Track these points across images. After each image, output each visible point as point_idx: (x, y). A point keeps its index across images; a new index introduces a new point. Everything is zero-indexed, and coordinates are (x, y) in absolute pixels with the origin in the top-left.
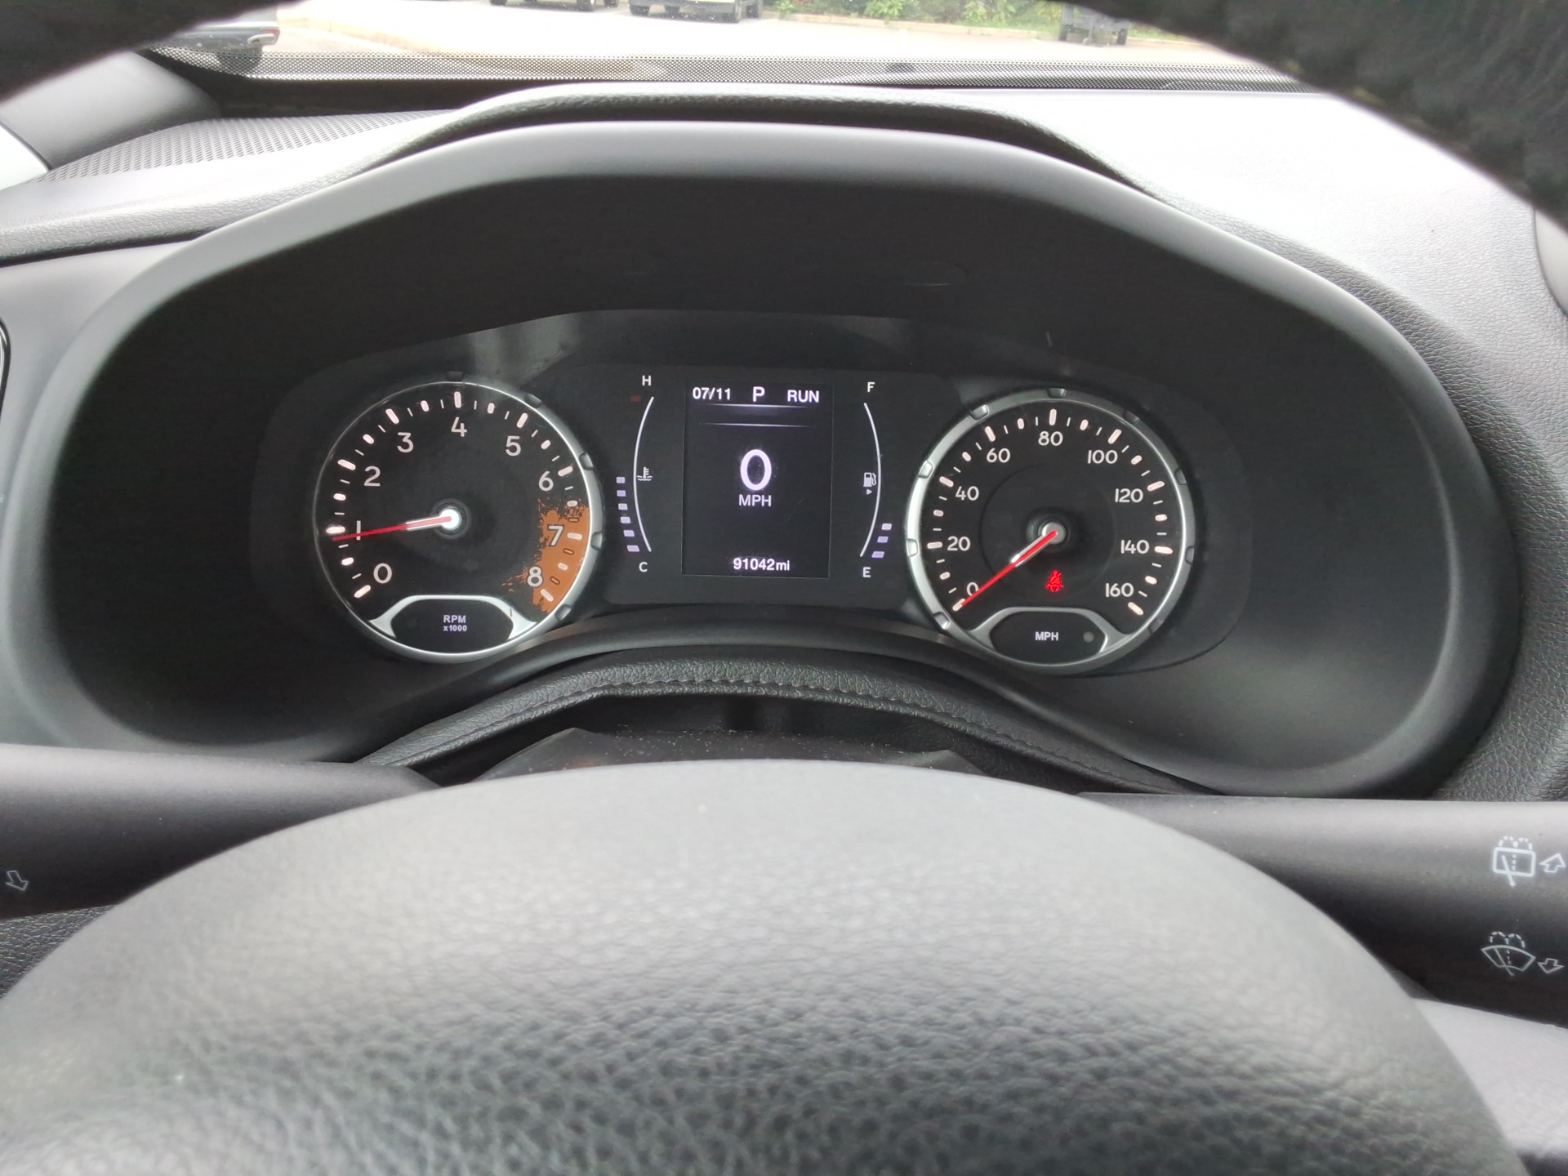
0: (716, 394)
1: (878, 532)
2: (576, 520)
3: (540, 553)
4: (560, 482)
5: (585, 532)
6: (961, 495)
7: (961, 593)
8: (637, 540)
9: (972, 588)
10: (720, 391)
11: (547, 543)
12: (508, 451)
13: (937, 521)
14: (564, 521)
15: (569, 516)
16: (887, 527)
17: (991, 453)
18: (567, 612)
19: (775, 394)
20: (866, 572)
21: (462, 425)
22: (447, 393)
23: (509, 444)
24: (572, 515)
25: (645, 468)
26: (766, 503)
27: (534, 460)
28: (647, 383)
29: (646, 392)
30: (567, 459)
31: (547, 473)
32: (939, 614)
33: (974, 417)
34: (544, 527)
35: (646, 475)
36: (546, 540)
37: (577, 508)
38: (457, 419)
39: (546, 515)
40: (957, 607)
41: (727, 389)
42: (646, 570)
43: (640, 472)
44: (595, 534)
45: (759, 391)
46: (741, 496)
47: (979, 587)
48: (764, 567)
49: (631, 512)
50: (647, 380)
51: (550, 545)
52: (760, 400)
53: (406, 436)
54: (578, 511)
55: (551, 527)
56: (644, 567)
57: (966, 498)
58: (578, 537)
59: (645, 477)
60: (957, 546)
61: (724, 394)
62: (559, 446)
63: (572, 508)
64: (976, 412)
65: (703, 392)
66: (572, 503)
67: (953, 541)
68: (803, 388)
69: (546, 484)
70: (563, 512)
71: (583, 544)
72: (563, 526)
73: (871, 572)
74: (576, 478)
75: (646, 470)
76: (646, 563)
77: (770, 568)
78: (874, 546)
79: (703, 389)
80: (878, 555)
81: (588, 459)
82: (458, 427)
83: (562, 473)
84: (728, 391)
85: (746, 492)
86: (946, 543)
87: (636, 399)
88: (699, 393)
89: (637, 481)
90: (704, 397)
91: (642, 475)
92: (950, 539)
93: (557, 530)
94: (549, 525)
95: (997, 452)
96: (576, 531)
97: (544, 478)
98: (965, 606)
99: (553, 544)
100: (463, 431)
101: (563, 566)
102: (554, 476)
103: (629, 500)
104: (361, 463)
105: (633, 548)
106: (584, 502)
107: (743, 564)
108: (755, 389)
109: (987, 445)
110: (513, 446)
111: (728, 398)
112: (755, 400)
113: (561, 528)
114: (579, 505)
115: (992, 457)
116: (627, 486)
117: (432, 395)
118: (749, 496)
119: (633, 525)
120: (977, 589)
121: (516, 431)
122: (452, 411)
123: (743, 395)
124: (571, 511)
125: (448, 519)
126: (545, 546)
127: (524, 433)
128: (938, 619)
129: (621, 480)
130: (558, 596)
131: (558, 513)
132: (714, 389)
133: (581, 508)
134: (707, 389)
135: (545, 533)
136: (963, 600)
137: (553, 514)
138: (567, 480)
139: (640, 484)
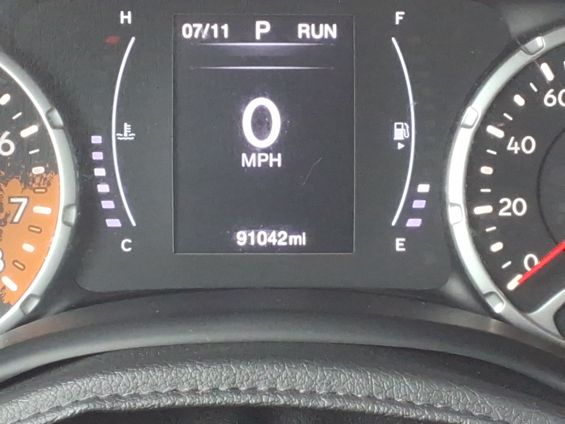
0: (211, 31)
1: (413, 195)
2: (44, 190)
3: (2, 232)
4: (23, 145)
5: (55, 206)
6: (513, 147)
7: (517, 268)
8: (119, 213)
9: (531, 261)
10: (215, 27)
11: (9, 220)
13: (486, 181)
14: (28, 191)
15: (34, 186)
16: (424, 188)
17: (549, 95)
18: (35, 303)
19: (283, 30)
20: (399, 244)
24: (39, 184)
25: (126, 125)
26: (275, 163)
28: (126, 20)
29: (126, 32)
30: (31, 116)
31: (7, 133)
32: (491, 293)
33: (528, 52)
34: (5, 201)
36: (7, 215)
37: (45, 176)
39: (6, 185)
40: (512, 285)
41: (223, 24)
42: (129, 249)
43: (120, 129)
44: (67, 207)
45: (263, 27)
46: (244, 156)
47: (540, 259)
48: (274, 242)
49: (110, 179)
50: (126, 17)
51: (12, 222)
52: (265, 38)
54: (45, 179)
55: (12, 200)
56: (127, 245)
57: (520, 152)
58: (46, 211)
59: (126, 134)
60: (510, 210)
61: (221, 32)
62: (21, 100)
63: (38, 175)
64: (529, 45)
65: (194, 29)
66: (38, 170)
67: (505, 204)
68: (317, 21)
69: (6, 148)
70: (27, 181)
71: (51, 220)
72: (28, 198)
73: (406, 245)
74: (42, 139)
75: (127, 127)
76: (130, 241)
77: (281, 243)
78: (409, 212)
79: (195, 25)
80: (414, 223)
81: (57, 116)
83: (25, 133)
84: (225, 27)
85: (250, 150)
86: (497, 207)
87: (113, 40)
88: (190, 31)
89: (118, 142)
90: (196, 36)
91: (122, 132)
92: (502, 201)
93: (20, 204)
94: (10, 198)
95: (556, 94)
96: (43, 204)
97: (3, 140)
98: (522, 284)
99: (16, 220)
101: (28, 248)
102: (15, 137)
103: (107, 163)
105: (113, 223)
106: (53, 168)
107: (249, 239)
108: (258, 23)
109: (544, 86)
111: (226, 35)
112: (258, 37)
113: (24, 201)
114: (47, 172)
115: (550, 100)
116: (105, 148)
118: (253, 155)
119: (113, 195)
120: (536, 262)
123: (243, 31)
124: (37, 180)
126: (6, 223)
128: (490, 301)
129: (96, 140)
130: (23, 284)
131: (21, 182)
132: (208, 25)
133: (50, 175)
134: (199, 26)
135: (6, 207)
136: (519, 277)
137: (15, 184)
138: (32, 142)
139: (120, 144)
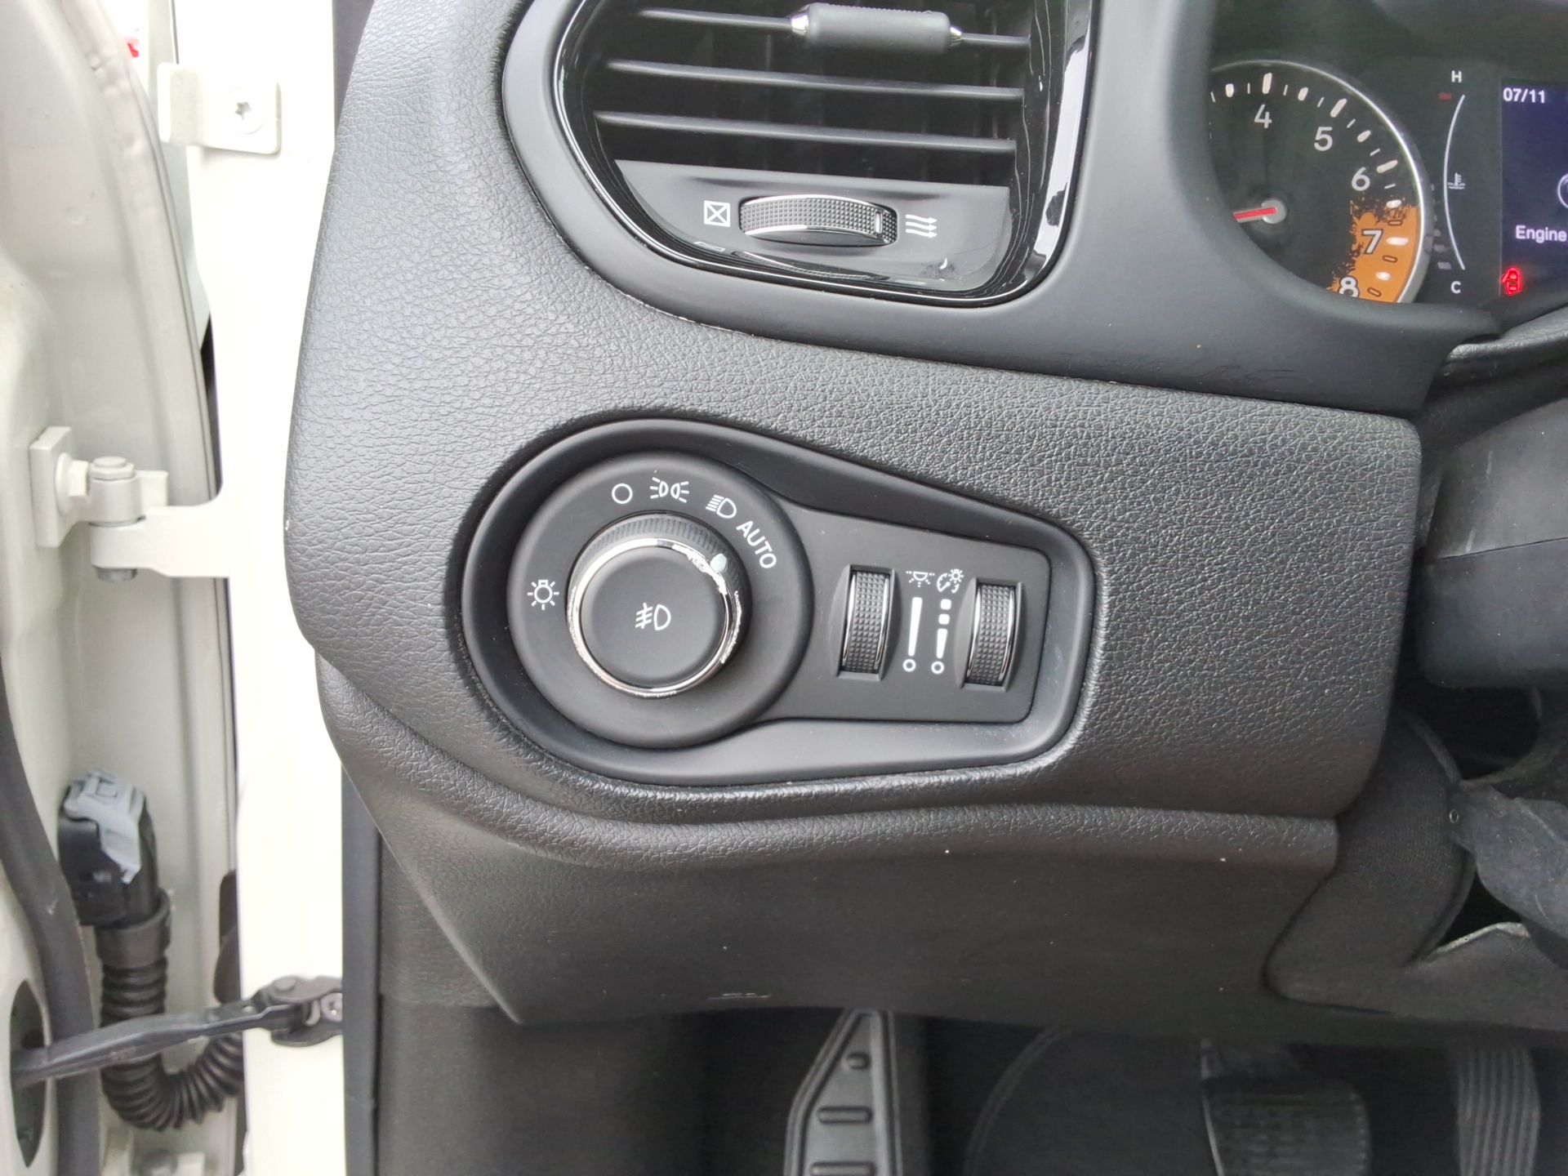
0: (1529, 97)
2: (1399, 223)
3: (1354, 262)
4: (1379, 181)
5: (1414, 234)
8: (1449, 257)
10: (1533, 93)
11: (1362, 250)
12: (1317, 146)
14: (1382, 224)
15: (1389, 219)
21: (1267, 114)
22: (1256, 75)
23: (1319, 137)
24: (1394, 217)
25: (1457, 175)
27: (1349, 154)
28: (1457, 79)
29: (1457, 89)
30: (1393, 150)
31: (1363, 169)
34: (1358, 234)
35: (1458, 183)
36: (1360, 247)
37: (1400, 209)
38: (1263, 106)
39: (1359, 218)
41: (1541, 90)
42: (1458, 292)
43: (1451, 179)
44: (1425, 240)
49: (1441, 225)
50: (1457, 76)
51: (1365, 253)
54: (1401, 212)
55: (1366, 232)
56: (1457, 287)
58: (1402, 242)
61: (1538, 97)
62: (1382, 136)
63: (1392, 209)
65: (1514, 94)
66: (1394, 204)
69: (1361, 183)
70: (1381, 214)
71: (1410, 249)
72: (1382, 230)
74: (1400, 174)
75: (1457, 177)
76: (1459, 283)
79: (1515, 90)
81: (1415, 154)
82: (1263, 116)
83: (1382, 169)
84: (1542, 93)
87: (1444, 96)
88: (1511, 94)
90: (1516, 99)
91: (1453, 182)
93: (1374, 236)
94: (1363, 230)
96: (1396, 235)
97: (1358, 175)
99: (1369, 250)
100: (1267, 121)
101: (1383, 276)
102: (1370, 172)
103: (1439, 210)
105: (1444, 265)
106: (1411, 200)
110: (1323, 139)
111: (1543, 101)
113: (1378, 233)
114: (1404, 204)
116: (1437, 195)
117: (1239, 77)
119: (1444, 239)
121: (1328, 121)
122: (1258, 97)
124: (1392, 213)
125: (1270, 211)
126: (1359, 254)
127: (1338, 123)
131: (1375, 216)
132: (1526, 91)
133: (1406, 208)
134: (1519, 91)
135: (1359, 239)
137: (1368, 218)
138: (1388, 176)
139: (1451, 192)
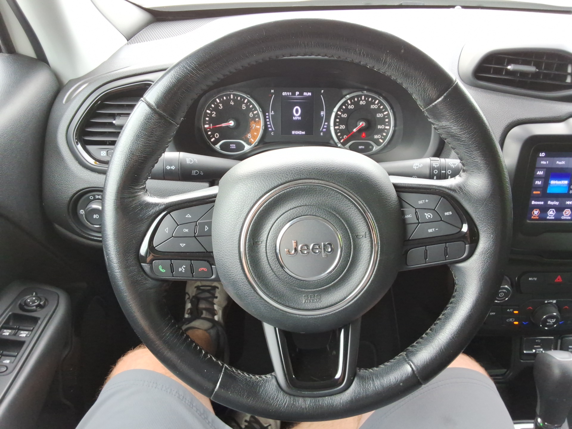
0: (288, 94)
1: (324, 125)
2: (258, 123)
3: (250, 131)
4: (254, 115)
5: (260, 126)
6: (343, 116)
7: (343, 138)
8: (271, 127)
9: (345, 137)
10: (289, 93)
12: (243, 108)
13: (337, 122)
14: (255, 123)
16: (326, 123)
17: (349, 106)
18: (257, 143)
19: (301, 94)
20: (322, 134)
21: (233, 102)
22: (230, 95)
23: (243, 106)
26: (299, 119)
27: (249, 110)
29: (272, 94)
30: (256, 110)
31: (251, 113)
32: (338, 143)
33: (346, 98)
34: (251, 125)
35: (273, 113)
36: (251, 128)
38: (232, 101)
39: (251, 122)
40: (342, 141)
43: (271, 112)
44: (263, 126)
45: (297, 93)
46: (294, 117)
47: (347, 136)
48: (299, 133)
49: (269, 121)
50: (272, 91)
52: (298, 95)
53: (221, 105)
54: (259, 121)
56: (273, 133)
57: (344, 117)
58: (259, 127)
60: (342, 127)
61: (290, 94)
62: (254, 106)
64: (346, 97)
65: (285, 93)
66: (257, 119)
67: (341, 126)
68: (307, 92)
69: (251, 115)
70: (255, 121)
71: (260, 128)
73: (323, 134)
74: (258, 114)
75: (273, 112)
77: (300, 133)
78: (323, 128)
80: (324, 130)
81: (260, 109)
82: (232, 102)
84: (291, 93)
85: (295, 116)
86: (339, 127)
87: (270, 95)
88: (284, 94)
92: (340, 126)
95: (351, 106)
96: (258, 125)
97: (251, 114)
98: (344, 141)
99: (253, 128)
100: (233, 104)
101: (255, 133)
102: (253, 113)
103: (269, 118)
104: (211, 111)
105: (270, 129)
106: (260, 119)
107: (294, 133)
108: (297, 92)
109: (348, 105)
110: (244, 107)
111: (291, 95)
112: (296, 95)
113: (255, 125)
115: (350, 107)
116: (269, 115)
117: (226, 96)
118: (295, 117)
119: (270, 124)
120: (346, 137)
121: (244, 103)
122: (230, 99)
123: (294, 94)
124: (257, 121)
125: (231, 123)
127: (246, 104)
128: (338, 144)
129: (267, 114)
130: (255, 140)
134: (286, 93)
135: (251, 126)
136: (343, 140)
137: (253, 122)
138: (256, 114)
139: (271, 115)
